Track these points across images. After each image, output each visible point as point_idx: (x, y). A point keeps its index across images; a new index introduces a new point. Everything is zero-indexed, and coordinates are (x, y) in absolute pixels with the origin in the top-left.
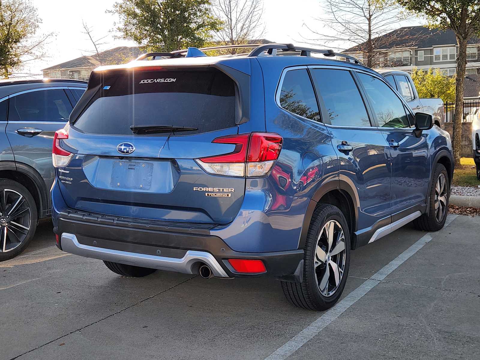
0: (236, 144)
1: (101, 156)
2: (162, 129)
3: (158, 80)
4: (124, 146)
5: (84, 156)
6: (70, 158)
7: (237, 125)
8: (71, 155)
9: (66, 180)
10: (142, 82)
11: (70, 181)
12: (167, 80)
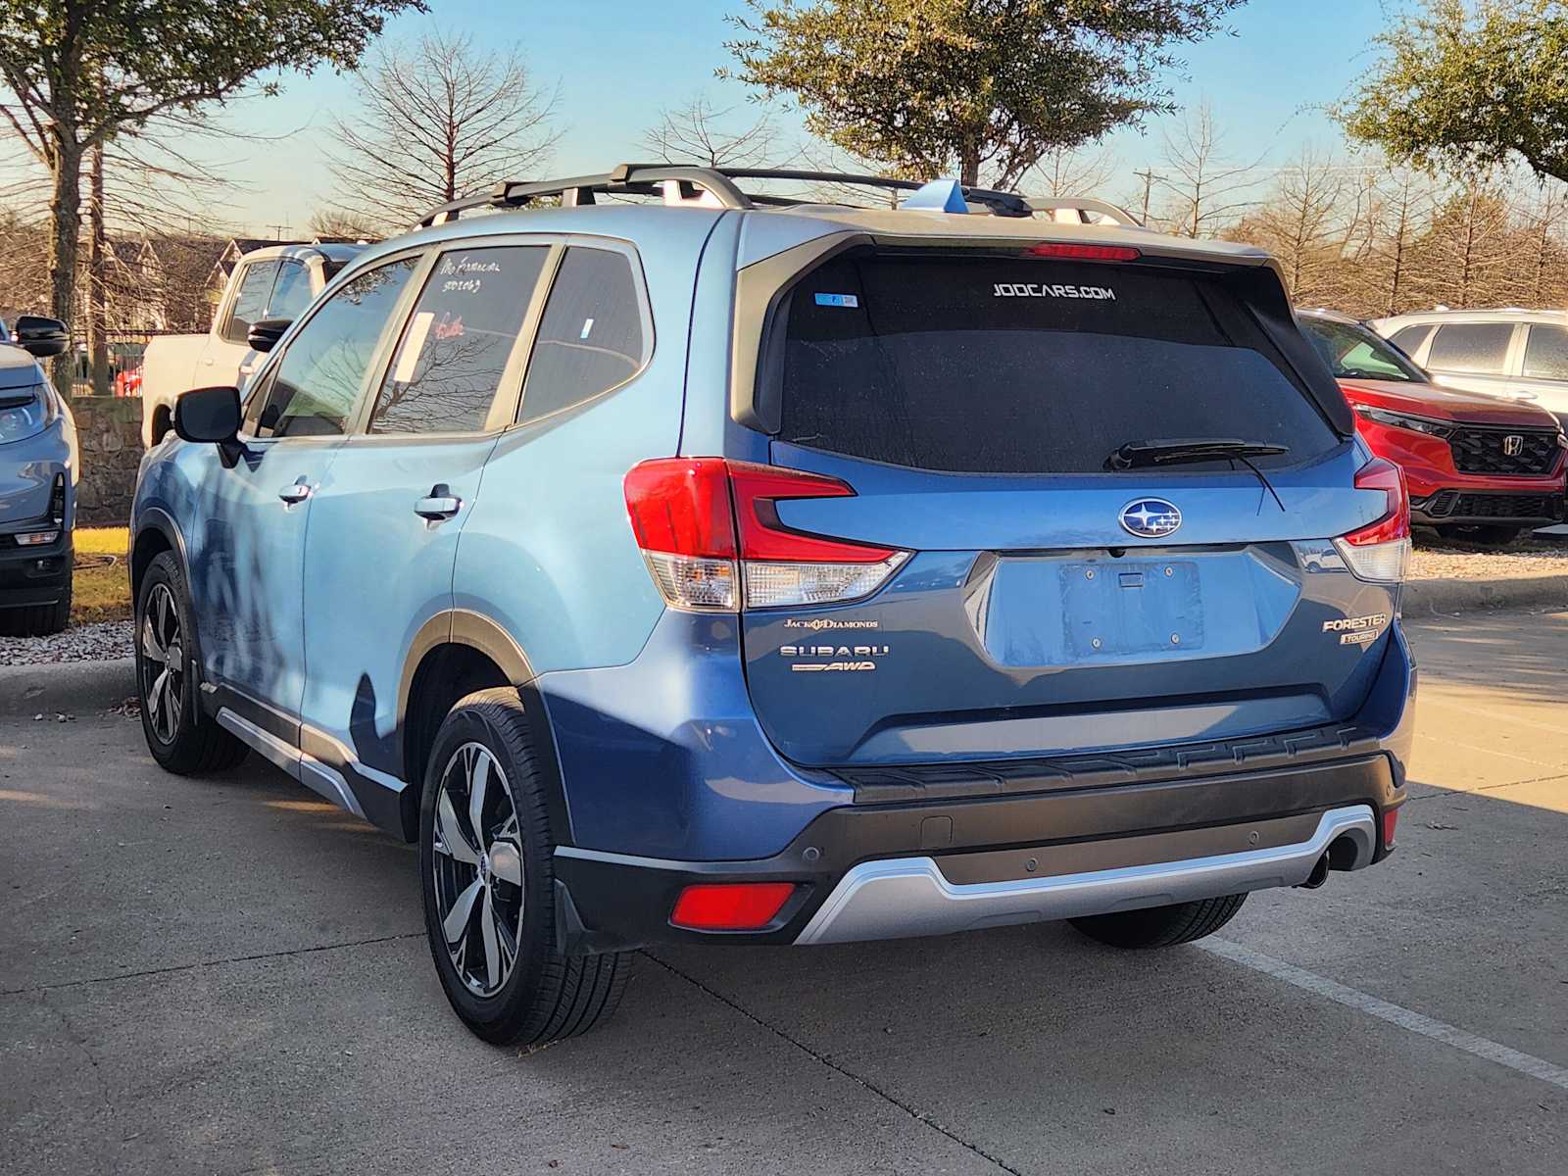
1: (1004, 553)
3: (1058, 291)
4: (1147, 510)
5: (974, 556)
6: (889, 570)
7: (1344, 435)
8: (896, 560)
9: (844, 659)
10: (999, 290)
11: (869, 657)
12: (1087, 293)
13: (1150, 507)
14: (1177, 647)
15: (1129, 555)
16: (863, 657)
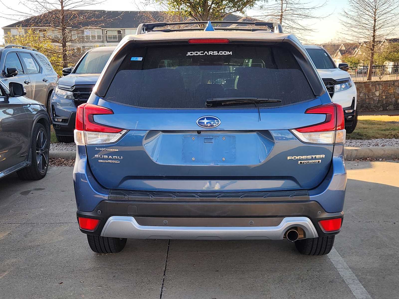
0: (326, 114)
2: (242, 101)
3: (211, 53)
4: (207, 119)
5: (148, 131)
6: (121, 135)
7: (317, 96)
8: (123, 132)
9: (110, 159)
10: (189, 54)
11: (118, 159)
12: (221, 53)
13: (208, 118)
14: (224, 162)
15: (202, 133)
16: (115, 159)
